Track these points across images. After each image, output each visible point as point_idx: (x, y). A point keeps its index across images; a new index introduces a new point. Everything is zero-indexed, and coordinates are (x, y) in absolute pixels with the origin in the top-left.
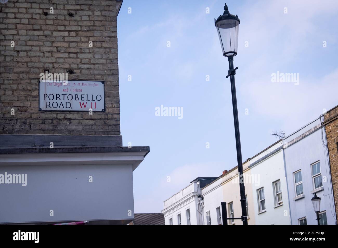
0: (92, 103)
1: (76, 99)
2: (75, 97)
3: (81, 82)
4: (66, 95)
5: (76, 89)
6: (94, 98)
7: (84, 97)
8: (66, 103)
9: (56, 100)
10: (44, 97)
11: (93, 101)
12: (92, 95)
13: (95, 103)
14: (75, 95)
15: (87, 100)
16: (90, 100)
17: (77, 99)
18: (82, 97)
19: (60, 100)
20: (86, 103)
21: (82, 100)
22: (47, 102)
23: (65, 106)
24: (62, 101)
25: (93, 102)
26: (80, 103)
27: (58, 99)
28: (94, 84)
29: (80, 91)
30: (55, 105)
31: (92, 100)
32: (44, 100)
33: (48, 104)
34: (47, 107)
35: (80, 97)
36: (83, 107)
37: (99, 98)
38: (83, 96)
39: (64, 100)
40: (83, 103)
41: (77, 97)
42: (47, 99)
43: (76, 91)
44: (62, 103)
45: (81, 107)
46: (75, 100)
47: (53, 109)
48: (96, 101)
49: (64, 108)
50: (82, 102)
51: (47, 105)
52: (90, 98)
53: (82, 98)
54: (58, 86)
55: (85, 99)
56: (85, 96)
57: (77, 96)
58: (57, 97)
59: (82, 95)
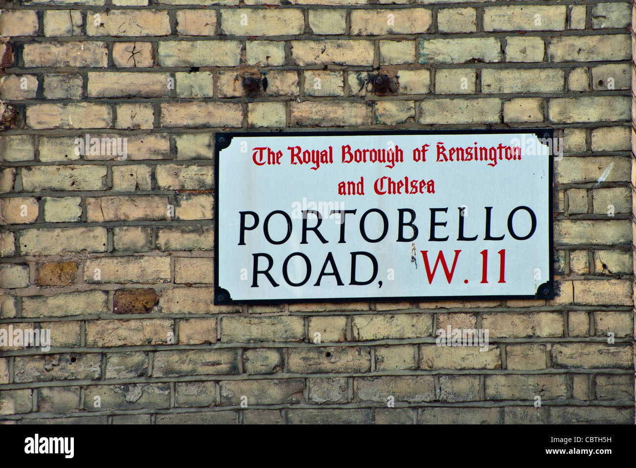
0: (485, 253)
1: (405, 236)
2: (401, 224)
3: (432, 140)
4: (354, 212)
5: (406, 179)
6: (499, 227)
7: (444, 224)
8: (354, 255)
9: (304, 241)
10: (243, 228)
11: (490, 245)
12: (489, 210)
13: (502, 253)
14: (401, 212)
15: (461, 238)
16: (474, 239)
17: (408, 232)
18: (433, 224)
19: (324, 241)
20: (458, 252)
21: (433, 238)
22: (256, 256)
23: (345, 275)
24: (334, 246)
25: (493, 248)
26: (424, 253)
27: (310, 234)
28: (500, 147)
29: (425, 189)
30: (297, 270)
31: (488, 237)
32: (242, 242)
33: (263, 264)
34: (255, 284)
35: (423, 222)
36: (440, 272)
37: (522, 223)
38: (440, 217)
39: (342, 240)
40: (441, 256)
41: (410, 224)
42: (256, 240)
43: (403, 189)
44: (330, 257)
45: (431, 277)
46: (401, 239)
47: (284, 292)
48: (509, 243)
49: (340, 283)
50: (434, 250)
51: (256, 272)
52: (475, 226)
53: (436, 227)
54: (312, 164)
55: (452, 230)
56: (452, 218)
57: (407, 217)
58: (305, 229)
59: (433, 211)
